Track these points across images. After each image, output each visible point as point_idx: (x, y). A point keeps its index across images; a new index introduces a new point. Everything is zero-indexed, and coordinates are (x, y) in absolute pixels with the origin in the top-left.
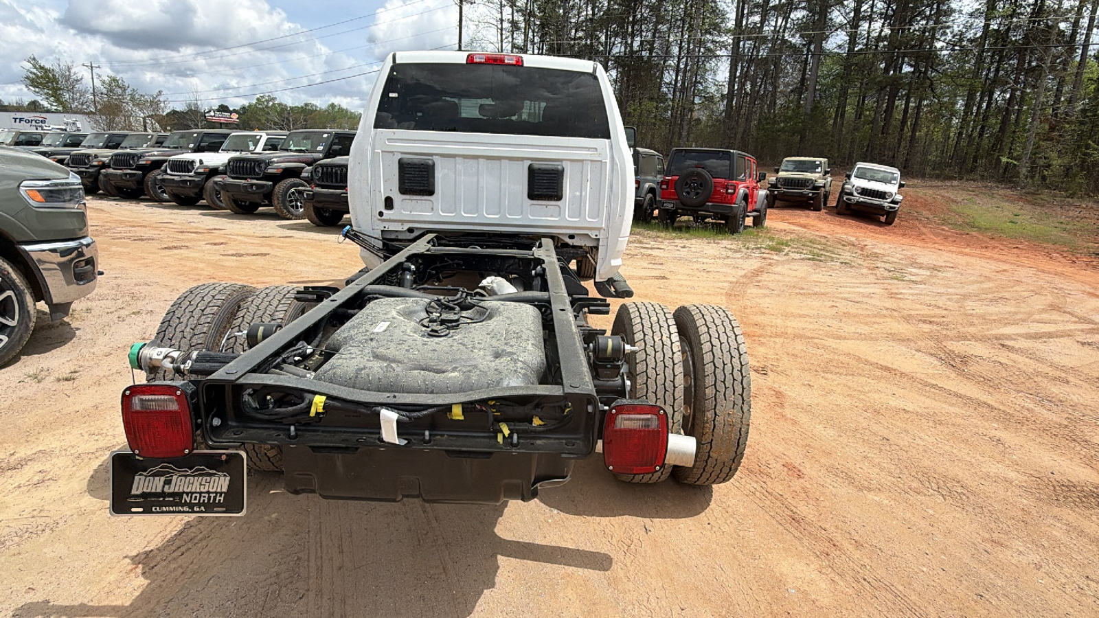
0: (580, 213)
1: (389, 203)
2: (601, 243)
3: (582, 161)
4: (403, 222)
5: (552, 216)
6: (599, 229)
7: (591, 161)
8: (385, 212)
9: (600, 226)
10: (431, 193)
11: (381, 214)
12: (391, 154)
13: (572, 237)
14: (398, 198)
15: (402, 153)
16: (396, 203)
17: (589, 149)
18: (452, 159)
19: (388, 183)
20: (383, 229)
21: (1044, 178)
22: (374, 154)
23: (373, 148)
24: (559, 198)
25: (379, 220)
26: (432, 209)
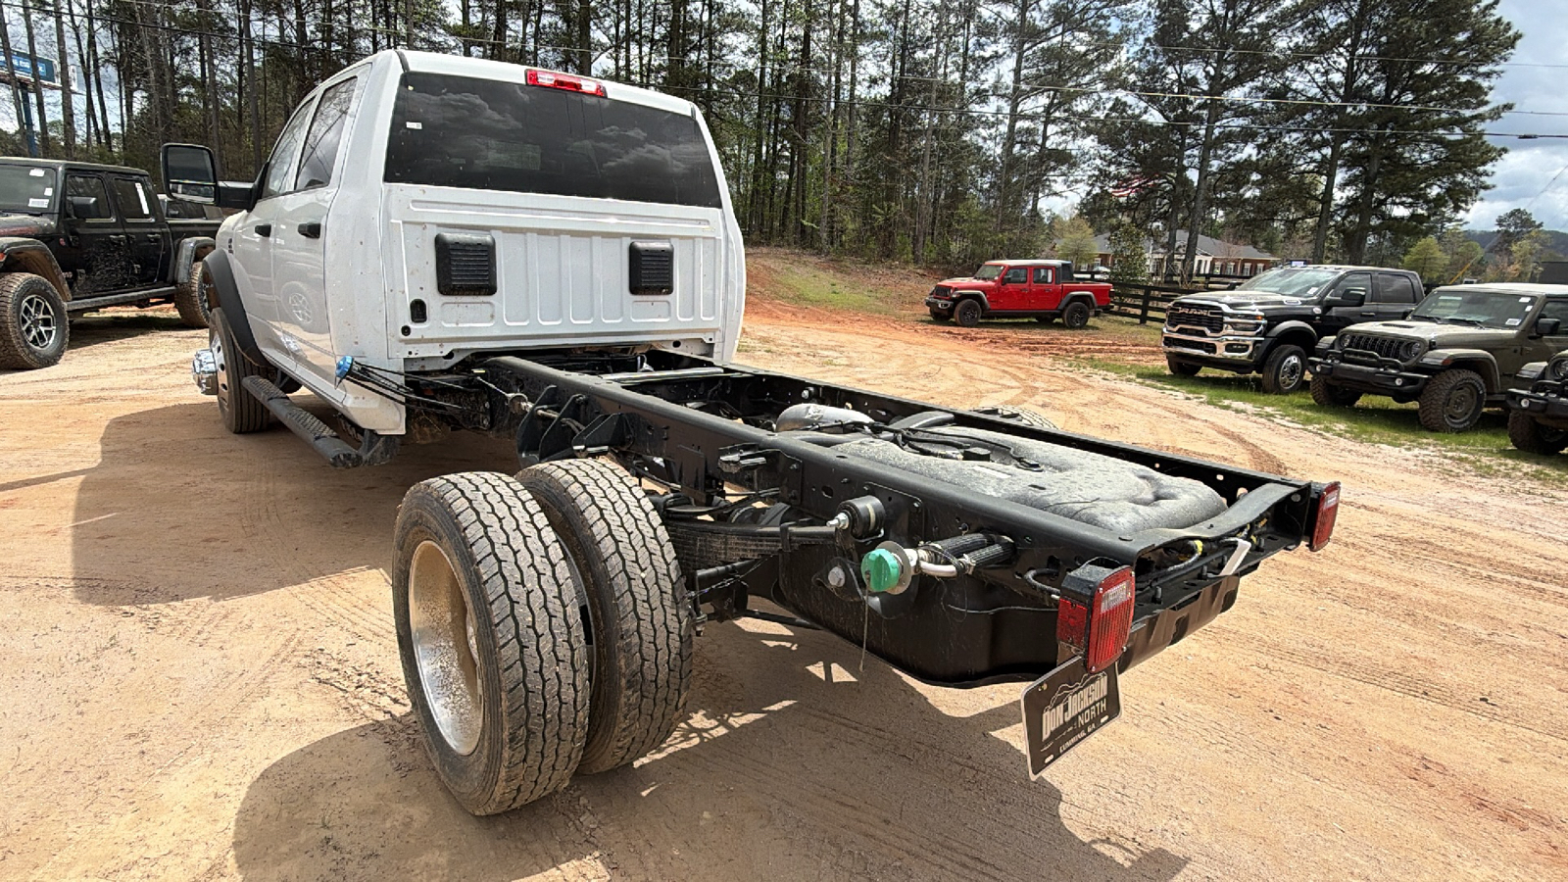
0: (692, 311)
1: (419, 311)
2: (715, 349)
3: (692, 238)
4: (441, 341)
5: (659, 317)
6: (714, 331)
7: (704, 238)
8: (412, 326)
9: (715, 327)
10: (491, 290)
11: (406, 330)
12: (420, 228)
13: (677, 344)
14: (434, 301)
15: (439, 225)
16: (430, 311)
17: (699, 221)
18: (520, 236)
19: (419, 276)
20: (406, 356)
21: (842, 244)
22: (389, 227)
23: (388, 215)
24: (670, 290)
25: (402, 341)
26: (492, 316)
